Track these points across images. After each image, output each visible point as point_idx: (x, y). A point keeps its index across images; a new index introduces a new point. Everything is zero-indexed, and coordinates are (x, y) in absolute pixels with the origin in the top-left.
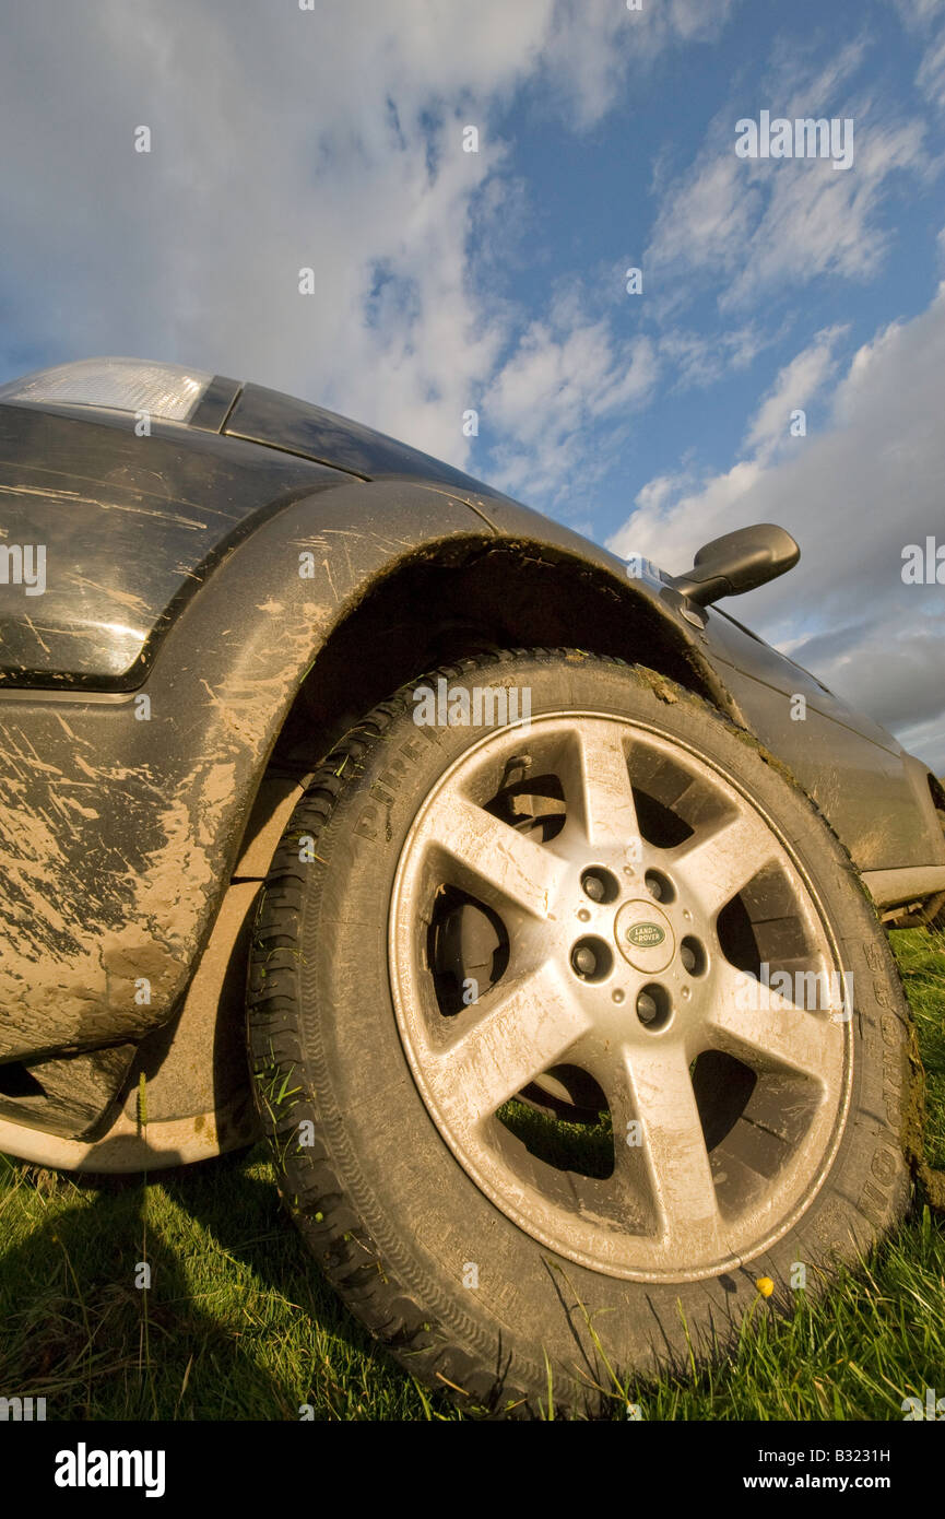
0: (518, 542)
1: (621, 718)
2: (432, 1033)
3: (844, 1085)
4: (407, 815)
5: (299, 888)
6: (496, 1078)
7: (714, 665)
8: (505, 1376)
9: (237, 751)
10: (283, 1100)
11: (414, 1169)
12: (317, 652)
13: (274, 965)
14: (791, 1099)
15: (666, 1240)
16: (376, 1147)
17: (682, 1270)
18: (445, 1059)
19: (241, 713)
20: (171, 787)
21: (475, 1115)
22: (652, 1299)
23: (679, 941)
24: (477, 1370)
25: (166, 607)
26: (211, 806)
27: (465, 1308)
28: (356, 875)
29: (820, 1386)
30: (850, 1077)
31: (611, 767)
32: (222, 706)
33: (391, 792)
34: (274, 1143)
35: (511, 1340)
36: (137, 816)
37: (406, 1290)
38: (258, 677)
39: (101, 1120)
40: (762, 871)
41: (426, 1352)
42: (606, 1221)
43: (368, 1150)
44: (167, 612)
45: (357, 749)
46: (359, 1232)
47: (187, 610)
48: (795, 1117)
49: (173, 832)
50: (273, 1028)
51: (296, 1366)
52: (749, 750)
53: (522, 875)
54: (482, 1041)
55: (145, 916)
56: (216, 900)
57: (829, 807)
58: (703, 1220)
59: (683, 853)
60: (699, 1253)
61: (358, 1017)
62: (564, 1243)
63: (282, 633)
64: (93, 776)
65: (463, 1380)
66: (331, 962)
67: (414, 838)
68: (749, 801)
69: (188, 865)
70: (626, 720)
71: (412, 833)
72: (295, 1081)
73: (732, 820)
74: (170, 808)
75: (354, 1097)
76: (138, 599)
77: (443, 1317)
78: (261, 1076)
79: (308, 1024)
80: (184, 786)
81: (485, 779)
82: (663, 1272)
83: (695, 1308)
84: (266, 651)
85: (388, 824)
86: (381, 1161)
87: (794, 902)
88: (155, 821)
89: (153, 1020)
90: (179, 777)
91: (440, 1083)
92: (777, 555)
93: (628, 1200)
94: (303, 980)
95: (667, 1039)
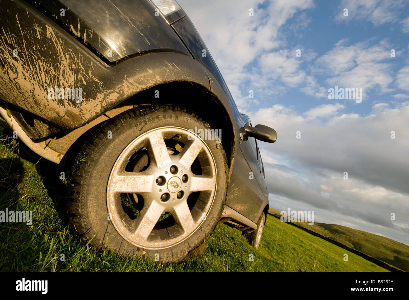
0: (214, 95)
1: (206, 144)
2: (120, 171)
3: (188, 235)
4: (147, 129)
5: (115, 126)
6: (125, 187)
7: (236, 149)
8: (86, 234)
9: (122, 93)
10: (82, 161)
11: (97, 190)
12: (152, 86)
13: (99, 136)
14: (177, 231)
15: (134, 235)
16: (93, 181)
17: (132, 242)
18: (118, 177)
19: (128, 87)
20: (104, 90)
21: (116, 190)
22: (122, 241)
23: (180, 190)
24: (82, 229)
25: (129, 55)
26: (109, 99)
27: (88, 218)
28: (128, 132)
29: (138, 269)
30: (190, 235)
31: (195, 151)
32: (125, 83)
33: (148, 122)
34: (74, 167)
35: (92, 229)
36: (93, 90)
37: (80, 208)
38: (136, 82)
39: (41, 139)
40: (208, 191)
41: (75, 220)
42: (126, 225)
43: (91, 181)
44: (129, 56)
45: (148, 109)
46: (79, 193)
47: (133, 58)
48: (175, 234)
49: (98, 98)
50: (90, 147)
51: (45, 212)
52: (225, 168)
53: (161, 157)
54: (128, 179)
55: (81, 109)
56: (97, 116)
57: (238, 193)
58: (143, 237)
59: (196, 177)
60: (138, 241)
61: (108, 157)
62: (115, 222)
63: (148, 78)
64: (90, 76)
65: (78, 229)
66: (110, 144)
67: (145, 134)
68: (216, 177)
69: (96, 106)
70: (206, 145)
71: (145, 133)
72: (87, 159)
73: (210, 178)
74: (101, 94)
75: (96, 170)
76: (125, 49)
77: (83, 217)
78: (81, 154)
79: (97, 151)
80: (106, 92)
81: (169, 134)
82: (129, 239)
83: (129, 248)
84: (142, 79)
85: (142, 128)
86: (92, 184)
87: (208, 200)
88: (96, 94)
89: (68, 128)
90: (107, 89)
91: (114, 180)
92: (271, 138)
93: (133, 225)
94: (102, 143)
95: (163, 205)
